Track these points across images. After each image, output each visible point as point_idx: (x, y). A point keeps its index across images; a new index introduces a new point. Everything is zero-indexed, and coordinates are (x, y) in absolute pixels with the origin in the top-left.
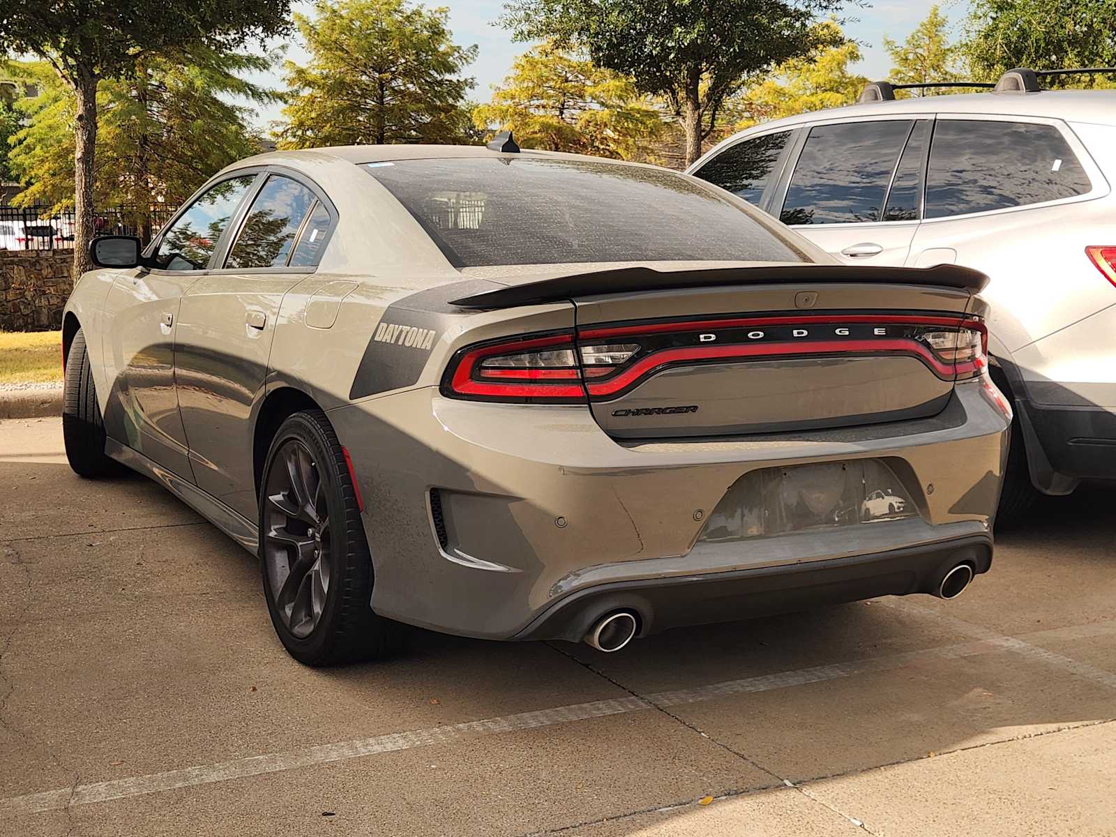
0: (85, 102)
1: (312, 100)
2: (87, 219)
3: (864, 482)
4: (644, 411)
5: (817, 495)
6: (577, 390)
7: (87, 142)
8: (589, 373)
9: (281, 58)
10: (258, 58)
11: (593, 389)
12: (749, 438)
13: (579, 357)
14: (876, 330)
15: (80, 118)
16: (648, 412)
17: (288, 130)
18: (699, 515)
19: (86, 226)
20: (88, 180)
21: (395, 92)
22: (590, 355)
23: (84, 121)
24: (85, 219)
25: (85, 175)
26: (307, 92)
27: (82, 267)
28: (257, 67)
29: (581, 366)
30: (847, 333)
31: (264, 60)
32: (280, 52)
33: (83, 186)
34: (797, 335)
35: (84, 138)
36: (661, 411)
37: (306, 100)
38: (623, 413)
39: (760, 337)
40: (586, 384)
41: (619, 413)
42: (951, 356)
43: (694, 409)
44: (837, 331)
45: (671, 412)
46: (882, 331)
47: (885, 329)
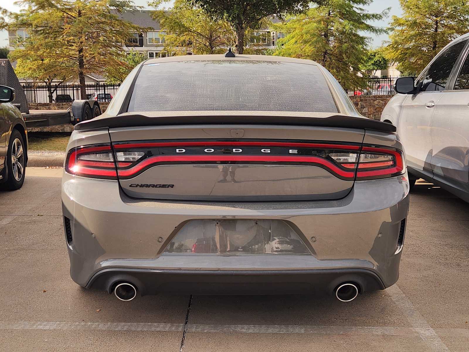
0: (238, 39)
1: (402, 31)
3: (270, 231)
4: (146, 185)
5: (237, 236)
6: (113, 172)
8: (119, 165)
9: (388, 13)
10: (377, 15)
11: (120, 173)
13: (115, 157)
14: (290, 150)
16: (147, 186)
17: (390, 45)
18: (160, 240)
21: (444, 26)
22: (121, 156)
23: (238, 47)
26: (399, 28)
28: (376, 19)
29: (115, 161)
30: (269, 152)
31: (380, 15)
32: (387, 11)
34: (235, 152)
36: (154, 186)
37: (400, 32)
38: (135, 186)
39: (212, 151)
40: (118, 170)
41: (132, 186)
42: (354, 167)
43: (172, 186)
44: (262, 150)
45: (159, 187)
46: (295, 151)
47: (297, 150)
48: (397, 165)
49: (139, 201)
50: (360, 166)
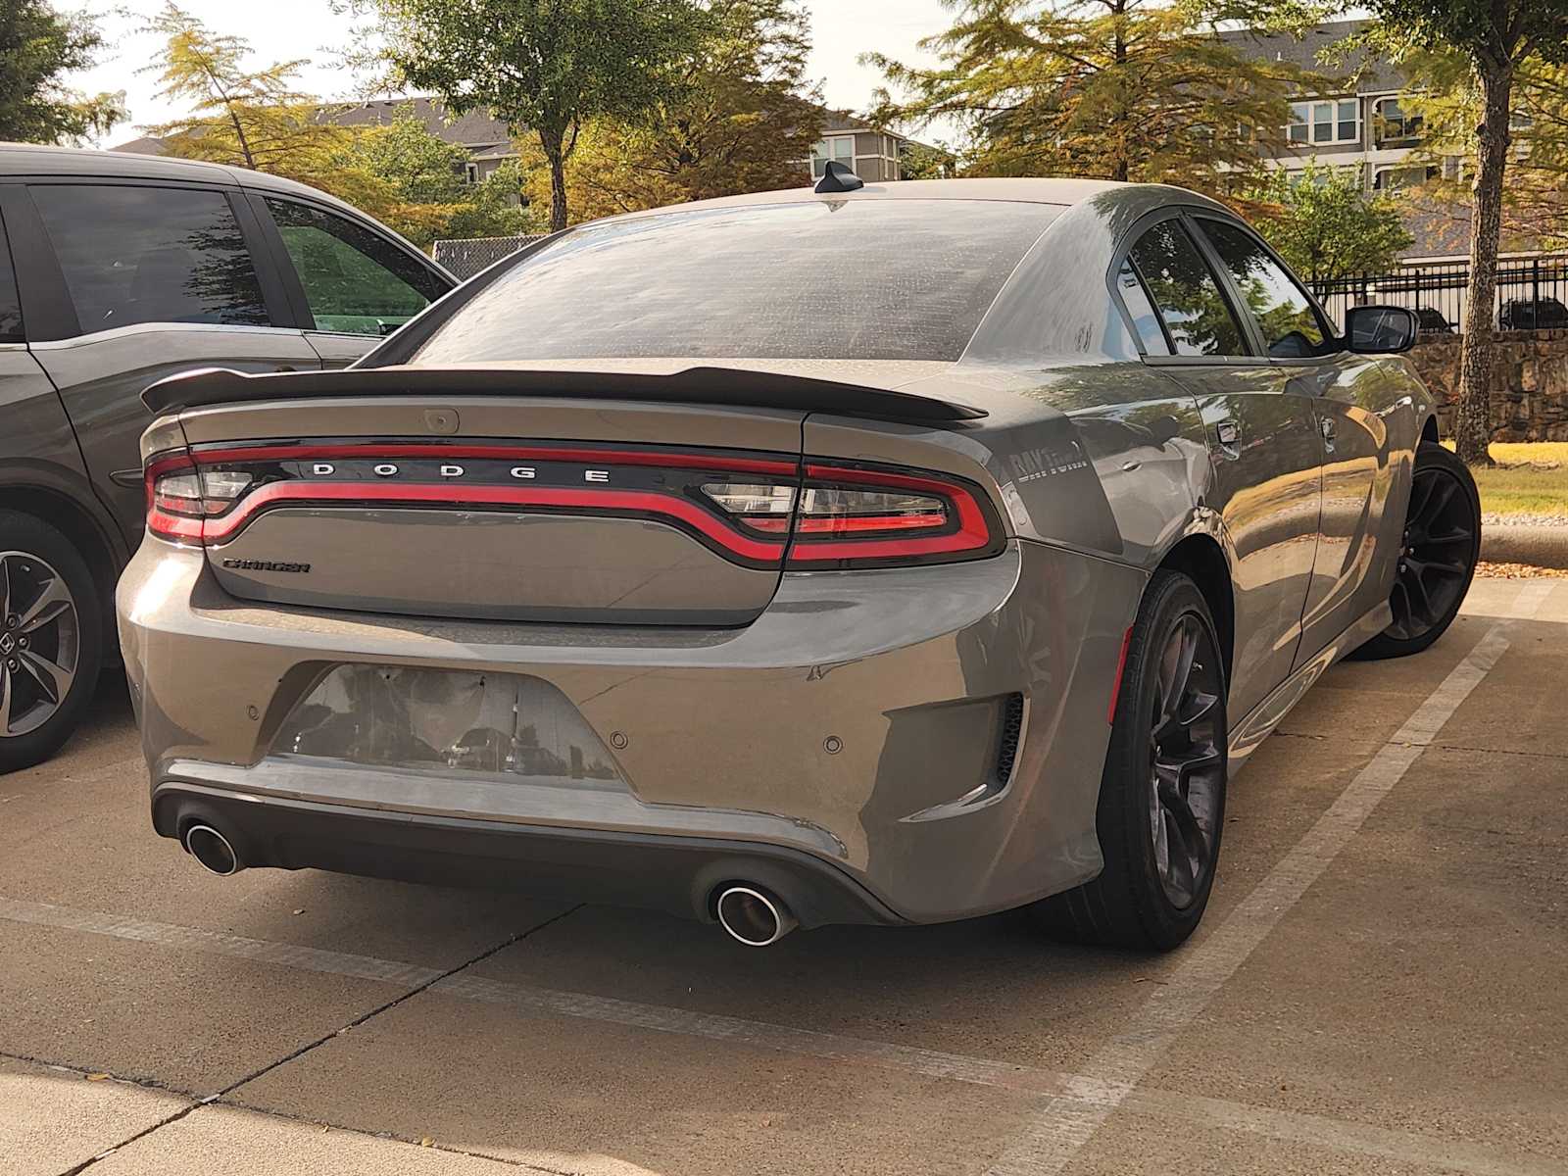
0: (1489, 106)
2: (1481, 279)
3: (515, 709)
4: (254, 564)
7: (1488, 165)
12: (359, 617)
13: (203, 486)
14: (588, 472)
15: (1480, 130)
16: (258, 566)
18: (253, 712)
19: (1480, 289)
20: (1486, 221)
24: (1478, 279)
25: (1482, 214)
27: (1470, 350)
29: (202, 497)
30: (531, 475)
33: (1479, 230)
34: (446, 474)
35: (1484, 159)
36: (270, 567)
38: (234, 565)
39: (391, 473)
40: (205, 521)
42: (782, 527)
43: (307, 568)
44: (514, 472)
45: (282, 569)
46: (602, 476)
47: (607, 473)
48: (965, 528)
49: (242, 605)
50: (803, 527)
